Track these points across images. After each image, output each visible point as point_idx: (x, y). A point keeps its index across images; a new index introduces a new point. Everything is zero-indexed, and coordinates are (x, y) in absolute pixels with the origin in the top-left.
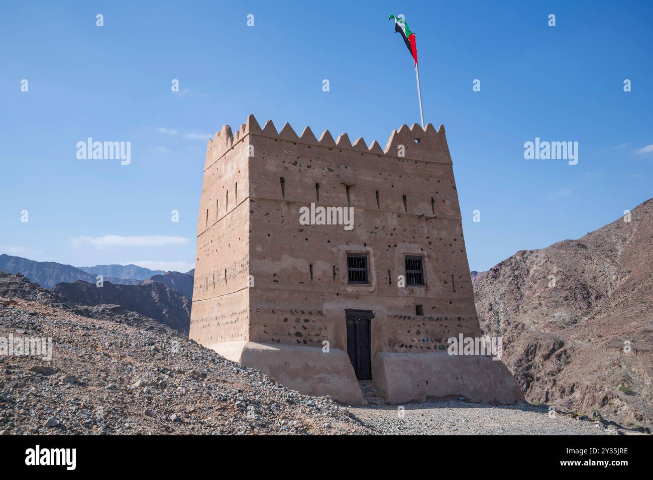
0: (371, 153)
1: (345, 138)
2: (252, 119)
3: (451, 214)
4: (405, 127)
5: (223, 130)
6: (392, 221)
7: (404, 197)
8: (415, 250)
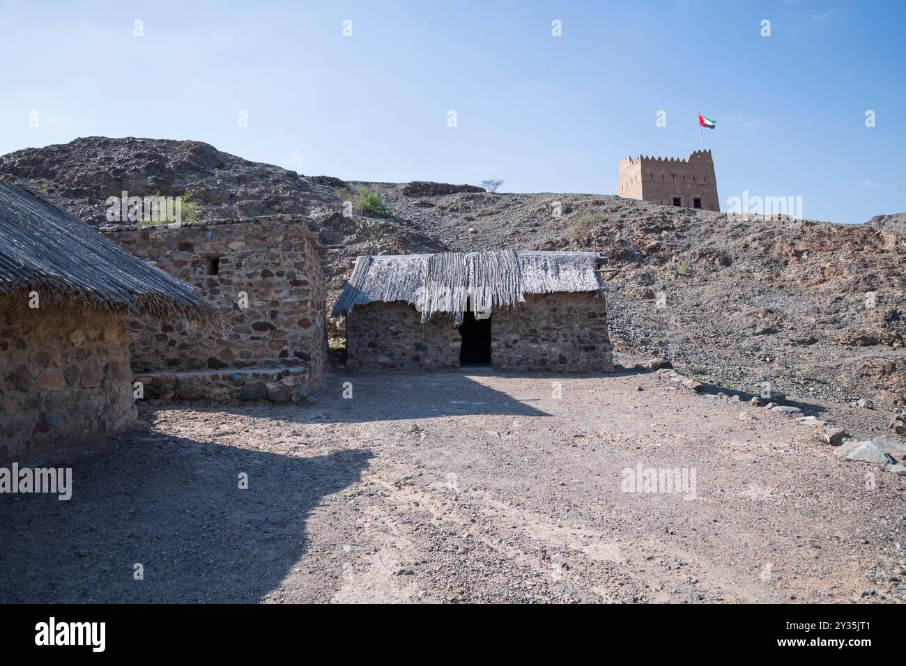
0: (682, 163)
1: (672, 159)
2: (641, 156)
3: (712, 183)
4: (695, 152)
5: (628, 158)
6: (689, 186)
7: (694, 178)
8: (698, 196)
